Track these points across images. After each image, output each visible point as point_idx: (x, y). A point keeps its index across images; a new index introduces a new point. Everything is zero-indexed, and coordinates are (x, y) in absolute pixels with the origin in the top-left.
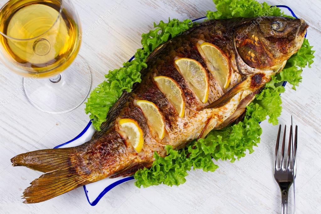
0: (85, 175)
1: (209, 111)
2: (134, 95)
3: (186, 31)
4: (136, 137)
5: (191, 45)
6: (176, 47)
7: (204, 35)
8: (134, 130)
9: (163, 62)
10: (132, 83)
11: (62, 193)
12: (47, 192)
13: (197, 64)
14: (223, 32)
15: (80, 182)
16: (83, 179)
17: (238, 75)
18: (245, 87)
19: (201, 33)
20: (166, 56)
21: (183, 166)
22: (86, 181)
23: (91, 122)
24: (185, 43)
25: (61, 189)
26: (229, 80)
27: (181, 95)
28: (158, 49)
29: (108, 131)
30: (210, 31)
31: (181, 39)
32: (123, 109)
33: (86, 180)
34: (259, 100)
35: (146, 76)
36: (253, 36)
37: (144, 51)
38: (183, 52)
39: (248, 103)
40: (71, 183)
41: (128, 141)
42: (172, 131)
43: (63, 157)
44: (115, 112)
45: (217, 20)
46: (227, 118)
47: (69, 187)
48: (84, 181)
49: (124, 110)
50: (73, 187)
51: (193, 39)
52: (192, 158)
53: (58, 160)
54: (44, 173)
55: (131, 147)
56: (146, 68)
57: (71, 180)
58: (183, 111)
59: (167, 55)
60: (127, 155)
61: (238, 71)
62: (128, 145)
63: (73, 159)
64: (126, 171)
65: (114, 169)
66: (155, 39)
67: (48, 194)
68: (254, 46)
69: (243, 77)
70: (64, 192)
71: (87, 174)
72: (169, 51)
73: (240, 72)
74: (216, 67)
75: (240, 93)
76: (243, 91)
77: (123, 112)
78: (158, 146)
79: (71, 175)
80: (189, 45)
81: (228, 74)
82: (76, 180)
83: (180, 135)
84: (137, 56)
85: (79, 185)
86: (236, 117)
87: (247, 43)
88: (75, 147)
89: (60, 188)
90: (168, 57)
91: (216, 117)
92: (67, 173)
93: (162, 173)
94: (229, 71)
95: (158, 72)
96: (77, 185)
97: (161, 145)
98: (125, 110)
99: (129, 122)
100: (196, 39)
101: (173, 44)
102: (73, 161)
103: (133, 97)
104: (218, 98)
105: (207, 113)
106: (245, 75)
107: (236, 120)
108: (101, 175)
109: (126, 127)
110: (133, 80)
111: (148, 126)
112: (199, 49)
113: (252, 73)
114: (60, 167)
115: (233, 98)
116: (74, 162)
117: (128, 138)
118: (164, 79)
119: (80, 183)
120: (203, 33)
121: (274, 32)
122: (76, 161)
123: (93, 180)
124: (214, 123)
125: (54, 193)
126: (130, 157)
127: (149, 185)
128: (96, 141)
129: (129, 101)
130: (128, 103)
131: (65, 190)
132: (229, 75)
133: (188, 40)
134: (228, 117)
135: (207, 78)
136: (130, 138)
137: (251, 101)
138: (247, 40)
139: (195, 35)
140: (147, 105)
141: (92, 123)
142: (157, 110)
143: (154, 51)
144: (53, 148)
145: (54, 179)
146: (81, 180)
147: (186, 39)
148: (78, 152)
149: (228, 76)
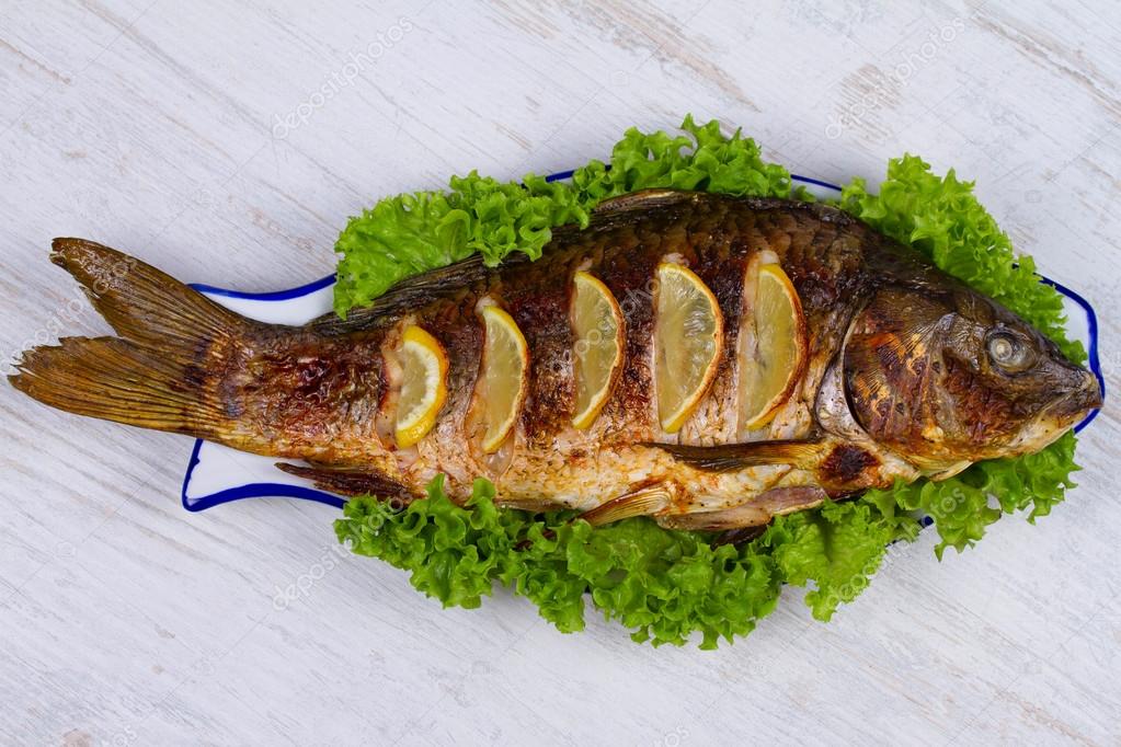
0: (220, 412)
1: (667, 460)
2: (497, 282)
3: (755, 198)
4: (420, 403)
5: (736, 247)
6: (698, 225)
7: (792, 242)
8: (427, 378)
9: (634, 242)
10: (511, 246)
11: (124, 420)
12: (89, 391)
13: (713, 313)
14: (847, 271)
15: (193, 422)
16: (207, 419)
17: (806, 416)
18: (804, 462)
19: (789, 233)
20: (653, 231)
21: (490, 563)
22: (212, 431)
23: (335, 280)
24: (726, 231)
25: (130, 409)
26: (772, 414)
27: (611, 368)
28: (650, 197)
29: (360, 335)
30: (816, 241)
31: (725, 211)
32: (440, 301)
33: (214, 428)
34: (826, 519)
35: (566, 250)
36: (916, 337)
37: (607, 177)
38: (703, 252)
39: (789, 506)
40: (168, 410)
41: (393, 398)
42: (528, 447)
43: (196, 325)
44: (417, 292)
45: (860, 223)
46: (702, 510)
47: (155, 416)
48: (207, 427)
49: (441, 306)
50: (165, 424)
51: (756, 232)
52: (529, 557)
53: (178, 325)
54: (114, 334)
55: (390, 420)
56: (582, 228)
57: (175, 400)
58: (591, 413)
59: (659, 231)
60: (367, 433)
61: (811, 405)
62: (388, 407)
63: (219, 348)
64: (337, 474)
65: (305, 448)
66: (655, 167)
67: (87, 399)
68: (900, 369)
69: (815, 433)
70: (131, 421)
71: (227, 415)
72: (671, 222)
73: (813, 413)
74: (763, 354)
75: (780, 469)
76: (792, 468)
77: (435, 309)
78: (463, 465)
79: (184, 386)
80: (732, 246)
81: (778, 398)
82: (185, 409)
83: (543, 473)
84: (579, 178)
85: (184, 430)
86: (732, 523)
87: (887, 346)
88: (247, 319)
89: (130, 403)
90: (655, 239)
91: (672, 489)
92: (178, 375)
93: (423, 545)
94: (784, 389)
95: (600, 260)
96: (181, 424)
97: (473, 467)
98: (446, 307)
99: (429, 347)
100: (762, 240)
101: (696, 210)
102: (214, 353)
103: (488, 285)
104: (711, 444)
105: (656, 461)
106: (824, 430)
107: (728, 531)
108: (260, 440)
109: (414, 355)
110: (518, 240)
111: (473, 393)
112: (751, 272)
113: (848, 438)
114: (171, 345)
115: (755, 468)
116: (215, 358)
117: (399, 389)
118: (599, 295)
119: (190, 425)
120: (791, 235)
121: (986, 363)
122: (221, 356)
123: (232, 440)
124: (656, 501)
125: (105, 405)
126: (368, 445)
127: (370, 554)
128: (311, 339)
129: (472, 289)
130: (465, 293)
131: (139, 418)
132: (779, 400)
133: (742, 229)
134: (706, 510)
135: (714, 369)
136: (404, 392)
137: (803, 506)
138: (891, 337)
139: (770, 226)
140: (507, 334)
141: (335, 284)
142: (524, 366)
143: (634, 194)
144: (185, 283)
145: (133, 368)
146: (199, 418)
147: (736, 220)
148: (244, 338)
149: (774, 400)
